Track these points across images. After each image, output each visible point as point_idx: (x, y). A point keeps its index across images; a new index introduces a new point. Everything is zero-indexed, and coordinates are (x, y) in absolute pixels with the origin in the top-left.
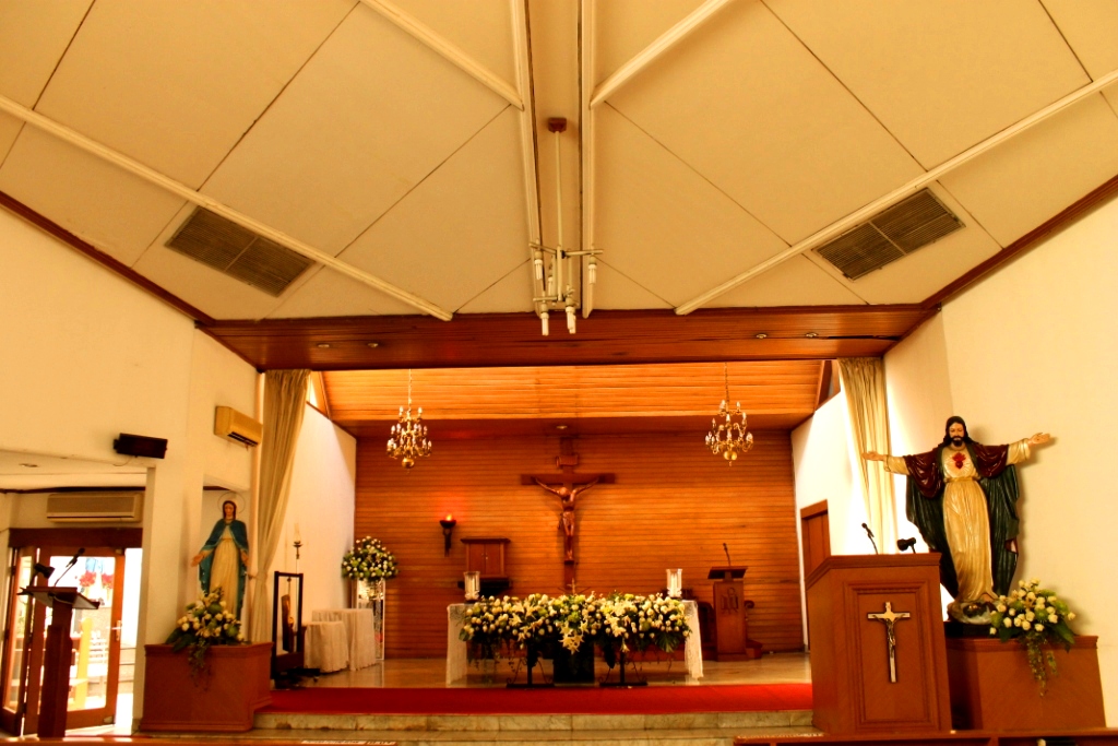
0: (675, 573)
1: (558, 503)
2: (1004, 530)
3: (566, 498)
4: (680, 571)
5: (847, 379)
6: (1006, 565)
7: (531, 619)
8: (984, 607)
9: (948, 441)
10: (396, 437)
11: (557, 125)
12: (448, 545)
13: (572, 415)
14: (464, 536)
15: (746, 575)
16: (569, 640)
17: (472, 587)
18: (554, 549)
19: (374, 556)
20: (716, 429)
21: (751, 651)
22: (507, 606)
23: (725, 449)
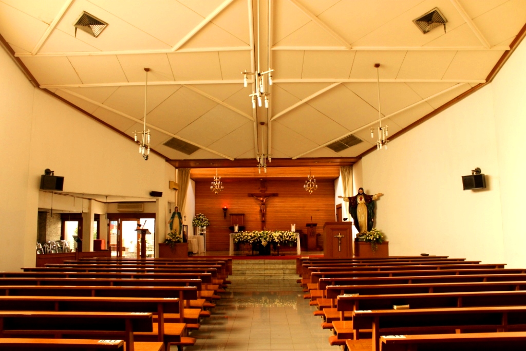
0: (293, 225)
1: (260, 202)
2: (371, 216)
3: (263, 201)
4: (295, 225)
5: (342, 172)
6: (371, 223)
7: (253, 237)
8: (364, 234)
9: (359, 194)
10: (213, 185)
11: (262, 124)
12: (225, 216)
13: (265, 177)
14: (230, 213)
15: (317, 226)
16: (264, 243)
17: (236, 229)
18: (259, 217)
19: (202, 219)
20: (307, 183)
21: (318, 249)
22: (247, 234)
23: (309, 189)
